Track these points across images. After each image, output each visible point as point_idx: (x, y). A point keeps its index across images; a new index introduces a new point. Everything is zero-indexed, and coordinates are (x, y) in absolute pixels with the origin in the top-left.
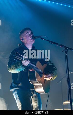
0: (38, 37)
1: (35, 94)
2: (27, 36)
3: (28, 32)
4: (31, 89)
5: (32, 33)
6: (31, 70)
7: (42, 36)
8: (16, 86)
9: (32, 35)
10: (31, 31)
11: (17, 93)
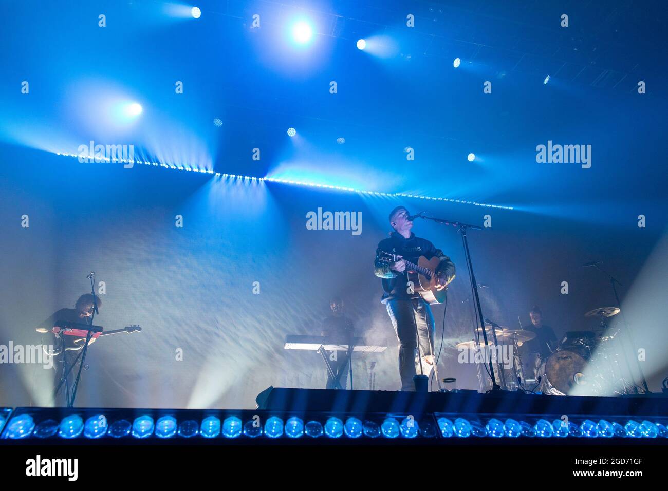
0: (416, 217)
1: (420, 306)
2: (400, 218)
3: (401, 212)
4: (413, 298)
5: (407, 213)
6: (411, 273)
7: (421, 213)
8: (388, 294)
9: (407, 216)
10: (405, 209)
11: (391, 306)
